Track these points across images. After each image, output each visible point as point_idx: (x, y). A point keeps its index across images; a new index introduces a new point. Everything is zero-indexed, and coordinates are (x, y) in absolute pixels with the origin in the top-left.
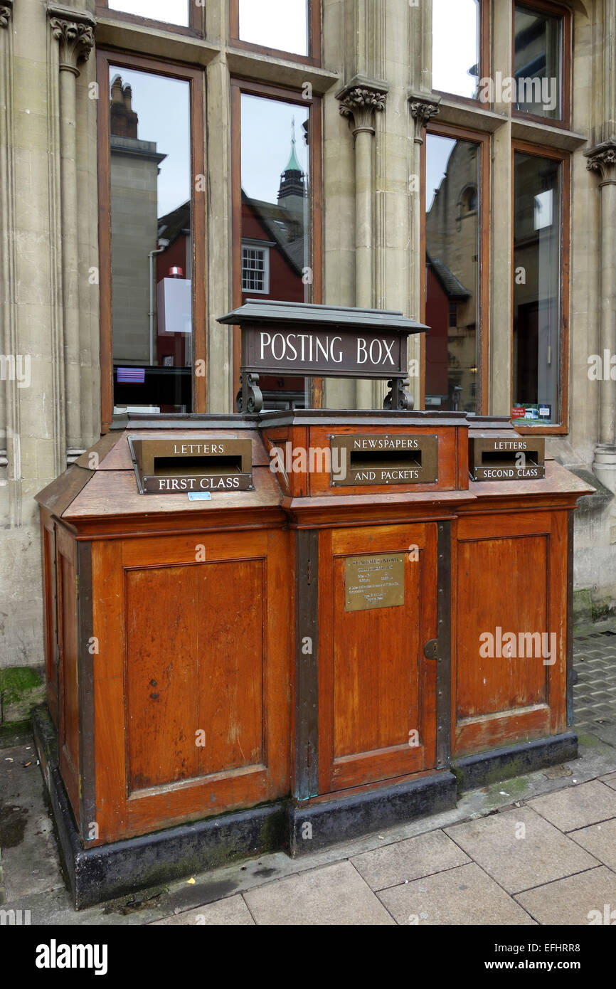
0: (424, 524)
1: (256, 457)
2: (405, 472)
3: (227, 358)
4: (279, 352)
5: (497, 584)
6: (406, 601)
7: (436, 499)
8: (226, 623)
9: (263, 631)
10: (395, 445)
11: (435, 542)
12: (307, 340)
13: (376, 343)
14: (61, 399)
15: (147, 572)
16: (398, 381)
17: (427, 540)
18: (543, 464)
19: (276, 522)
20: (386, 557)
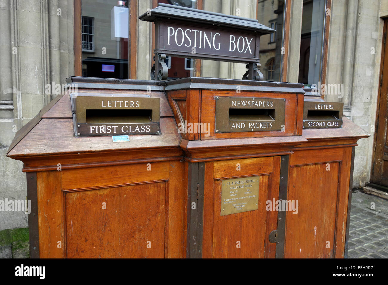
0: (273, 157)
1: (163, 110)
2: (264, 123)
3: (148, 51)
4: (179, 41)
5: (310, 192)
6: (259, 207)
7: (283, 142)
8: (140, 225)
9: (166, 229)
10: (259, 105)
11: (279, 169)
12: (198, 34)
13: (241, 39)
14: (47, 70)
15: (82, 193)
16: (254, 64)
17: (274, 167)
18: (342, 119)
19: (175, 157)
20: (248, 179)
